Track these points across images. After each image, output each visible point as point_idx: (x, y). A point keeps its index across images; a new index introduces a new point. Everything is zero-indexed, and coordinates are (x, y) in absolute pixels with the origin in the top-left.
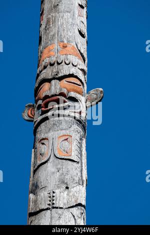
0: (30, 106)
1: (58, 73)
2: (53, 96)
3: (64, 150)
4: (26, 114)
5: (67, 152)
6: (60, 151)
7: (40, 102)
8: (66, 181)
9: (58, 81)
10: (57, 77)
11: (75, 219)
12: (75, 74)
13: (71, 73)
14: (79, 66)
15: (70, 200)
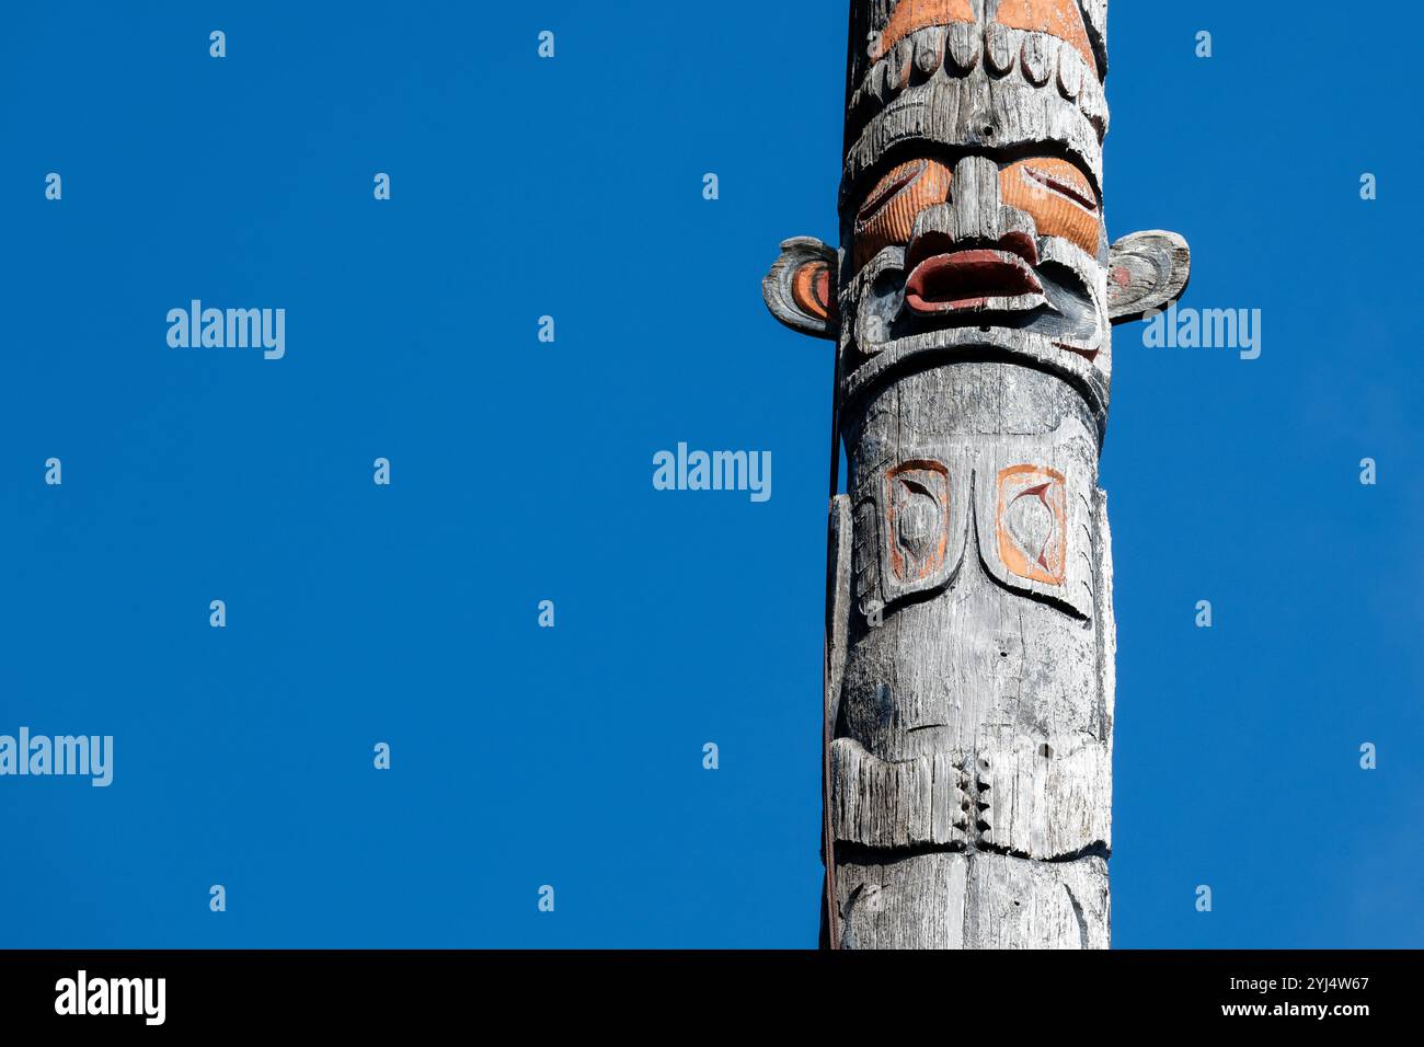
0: (804, 250)
1: (995, 121)
2: (969, 243)
3: (1029, 548)
4: (786, 291)
5: (1042, 561)
6: (1012, 547)
7: (892, 257)
8: (1040, 717)
9: (993, 166)
10: (991, 143)
11: (1083, 924)
12: (1073, 146)
13: (1056, 136)
14: (1085, 102)
15: (1062, 818)
